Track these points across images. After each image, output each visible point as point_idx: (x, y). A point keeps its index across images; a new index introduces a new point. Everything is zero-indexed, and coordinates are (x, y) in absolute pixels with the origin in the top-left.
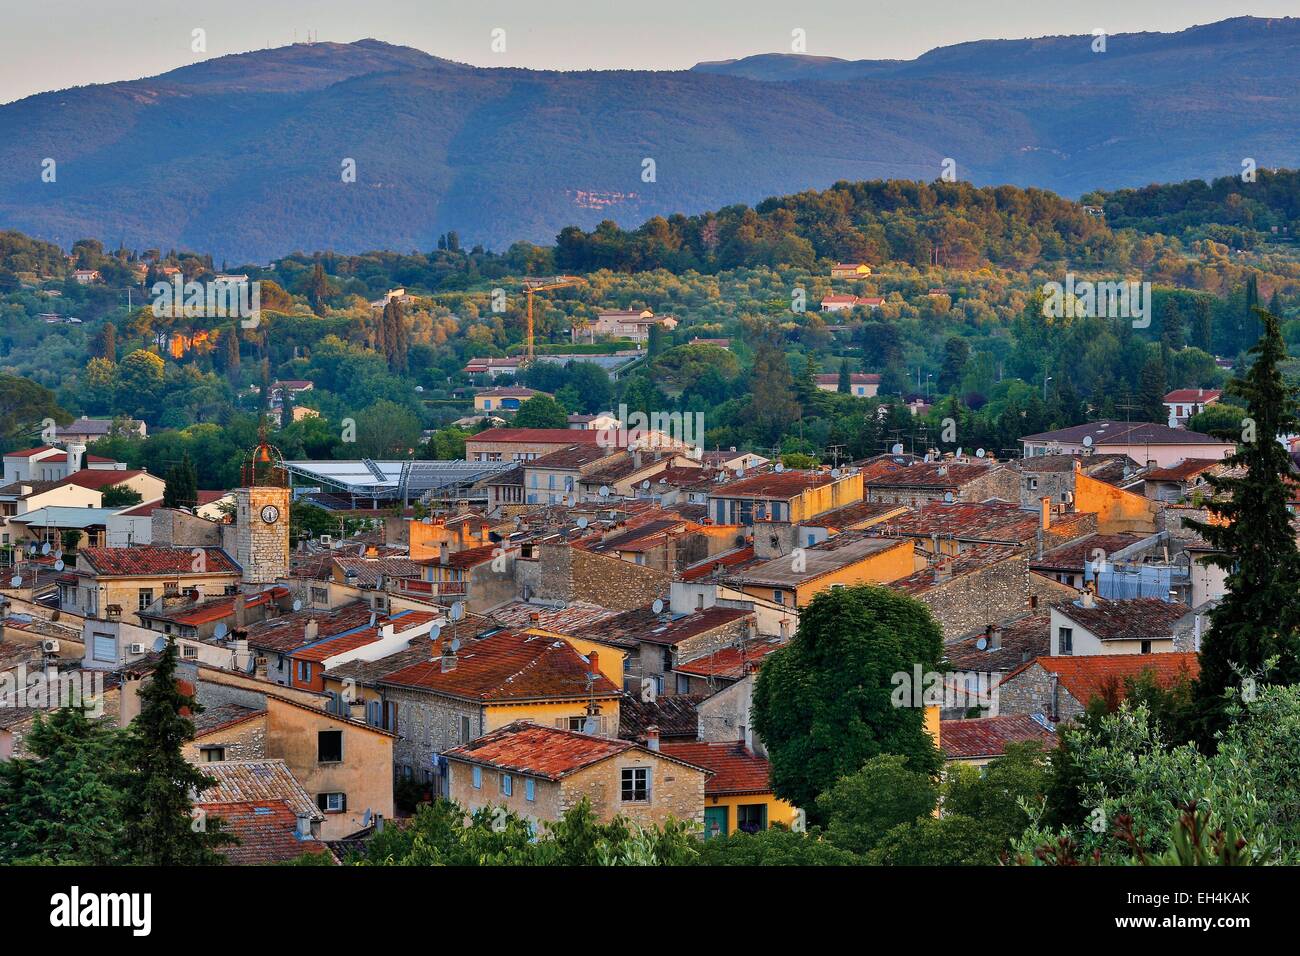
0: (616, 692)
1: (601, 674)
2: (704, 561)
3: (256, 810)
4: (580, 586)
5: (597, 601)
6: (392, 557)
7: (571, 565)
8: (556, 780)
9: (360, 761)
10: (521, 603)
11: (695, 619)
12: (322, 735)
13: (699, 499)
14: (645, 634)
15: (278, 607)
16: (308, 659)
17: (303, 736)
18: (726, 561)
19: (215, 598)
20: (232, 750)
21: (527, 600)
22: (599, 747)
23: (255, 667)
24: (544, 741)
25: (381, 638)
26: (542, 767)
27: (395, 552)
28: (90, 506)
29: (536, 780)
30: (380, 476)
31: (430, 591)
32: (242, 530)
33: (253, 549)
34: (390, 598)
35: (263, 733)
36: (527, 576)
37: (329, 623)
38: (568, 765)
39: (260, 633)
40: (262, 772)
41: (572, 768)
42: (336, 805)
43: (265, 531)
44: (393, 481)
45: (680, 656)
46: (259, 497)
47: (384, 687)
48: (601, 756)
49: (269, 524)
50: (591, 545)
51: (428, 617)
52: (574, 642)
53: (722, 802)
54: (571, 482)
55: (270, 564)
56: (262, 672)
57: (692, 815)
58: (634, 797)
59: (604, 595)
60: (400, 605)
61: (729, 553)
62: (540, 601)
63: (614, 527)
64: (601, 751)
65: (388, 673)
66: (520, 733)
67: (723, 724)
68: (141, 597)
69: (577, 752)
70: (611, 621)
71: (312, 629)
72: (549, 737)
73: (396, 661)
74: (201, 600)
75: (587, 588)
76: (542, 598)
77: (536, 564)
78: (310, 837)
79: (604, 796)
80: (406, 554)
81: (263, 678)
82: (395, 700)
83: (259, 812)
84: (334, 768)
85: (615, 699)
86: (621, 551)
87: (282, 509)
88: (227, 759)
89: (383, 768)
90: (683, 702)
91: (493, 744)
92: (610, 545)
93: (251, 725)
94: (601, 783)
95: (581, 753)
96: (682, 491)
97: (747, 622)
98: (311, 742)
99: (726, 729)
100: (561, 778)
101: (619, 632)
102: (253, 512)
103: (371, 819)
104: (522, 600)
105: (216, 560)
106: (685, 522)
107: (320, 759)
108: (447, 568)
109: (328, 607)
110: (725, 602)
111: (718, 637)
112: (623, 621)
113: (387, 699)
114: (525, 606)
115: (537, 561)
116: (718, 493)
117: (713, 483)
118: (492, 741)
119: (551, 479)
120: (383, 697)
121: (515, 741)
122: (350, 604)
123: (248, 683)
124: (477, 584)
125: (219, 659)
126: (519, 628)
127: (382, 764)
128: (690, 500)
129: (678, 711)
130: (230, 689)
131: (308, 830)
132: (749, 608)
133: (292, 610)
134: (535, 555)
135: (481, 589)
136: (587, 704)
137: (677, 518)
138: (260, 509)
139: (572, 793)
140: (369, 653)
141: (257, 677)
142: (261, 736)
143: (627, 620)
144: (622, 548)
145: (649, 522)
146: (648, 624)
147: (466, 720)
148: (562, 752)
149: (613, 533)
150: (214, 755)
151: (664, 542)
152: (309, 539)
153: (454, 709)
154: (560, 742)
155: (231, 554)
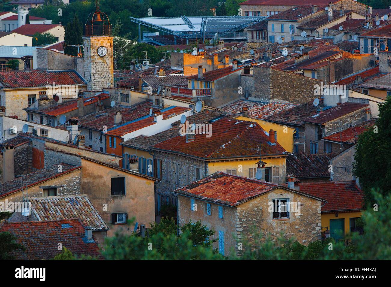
0: (284, 153)
1: (276, 142)
2: (351, 75)
3: (62, 225)
4: (276, 90)
5: (286, 99)
6: (174, 74)
7: (271, 79)
8: (234, 207)
9: (136, 194)
10: (244, 100)
11: (336, 109)
12: (113, 179)
13: (355, 38)
14: (307, 118)
15: (103, 105)
16: (114, 135)
17: (102, 181)
18: (362, 75)
19: (68, 100)
20: (61, 189)
21: (247, 99)
22: (260, 187)
23: (78, 141)
24: (231, 183)
25: (155, 122)
26: (227, 199)
27: (176, 71)
28: (26, 45)
29: (224, 206)
30: (191, 26)
31: (191, 94)
32: (86, 61)
33: (93, 71)
34: (164, 99)
35: (80, 179)
36: (247, 85)
37: (129, 114)
38: (241, 197)
39: (90, 120)
40: (74, 202)
41: (243, 200)
42: (122, 220)
43: (100, 61)
44: (198, 28)
45: (326, 131)
46: (96, 42)
47: (154, 151)
48: (260, 192)
49: (101, 57)
50: (289, 66)
51: (184, 109)
52: (262, 124)
53: (340, 216)
54: (293, 28)
55: (103, 80)
56: (82, 144)
57: (314, 225)
58: (280, 216)
59: (290, 95)
60: (169, 103)
61: (365, 70)
62: (253, 99)
63: (302, 56)
64: (261, 190)
65: (157, 143)
66: (219, 179)
67: (343, 171)
68: (29, 99)
69: (248, 190)
70: (291, 110)
71: (118, 117)
72: (233, 181)
73: (163, 136)
74: (60, 101)
75: (280, 91)
76: (255, 97)
77: (251, 78)
78: (92, 241)
79: (262, 215)
80: (181, 73)
81: (83, 147)
82: (161, 159)
83: (64, 226)
84: (121, 199)
85: (283, 157)
86: (304, 70)
87: (109, 48)
88: (58, 194)
89: (149, 198)
90: (324, 158)
91: (202, 186)
92: (299, 66)
93: (72, 175)
94: (260, 208)
95: (249, 190)
96: (345, 34)
97: (365, 111)
98: (107, 184)
99: (346, 174)
100: (237, 205)
101: (294, 117)
102: (92, 50)
103: (138, 228)
104: (244, 99)
105: (72, 78)
106: (342, 53)
107: (112, 194)
108: (202, 80)
109: (130, 104)
110: (353, 99)
111: (349, 120)
112: (296, 111)
113: (156, 158)
114: (245, 102)
115: (252, 76)
116: (364, 35)
117: (363, 29)
118: (202, 184)
119: (282, 26)
120: (154, 157)
121: (215, 184)
122: (142, 103)
123: (74, 151)
124: (218, 90)
125: (60, 136)
126: (233, 116)
127: (148, 196)
128: (350, 39)
129: (321, 163)
130: (62, 154)
131: (91, 237)
132: (366, 103)
133: (110, 107)
134: (252, 73)
135: (221, 93)
136: (257, 161)
137: (338, 50)
138: (96, 49)
139: (243, 214)
140: (148, 131)
141: (80, 147)
142: (78, 181)
143: (299, 110)
144: (304, 68)
145: (322, 52)
146: (311, 112)
147: (198, 170)
148: (240, 190)
149: (301, 59)
150: (51, 192)
151: (328, 64)
152: (136, 63)
153: (191, 164)
154: (239, 184)
155: (81, 74)
